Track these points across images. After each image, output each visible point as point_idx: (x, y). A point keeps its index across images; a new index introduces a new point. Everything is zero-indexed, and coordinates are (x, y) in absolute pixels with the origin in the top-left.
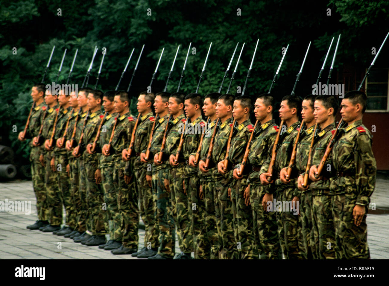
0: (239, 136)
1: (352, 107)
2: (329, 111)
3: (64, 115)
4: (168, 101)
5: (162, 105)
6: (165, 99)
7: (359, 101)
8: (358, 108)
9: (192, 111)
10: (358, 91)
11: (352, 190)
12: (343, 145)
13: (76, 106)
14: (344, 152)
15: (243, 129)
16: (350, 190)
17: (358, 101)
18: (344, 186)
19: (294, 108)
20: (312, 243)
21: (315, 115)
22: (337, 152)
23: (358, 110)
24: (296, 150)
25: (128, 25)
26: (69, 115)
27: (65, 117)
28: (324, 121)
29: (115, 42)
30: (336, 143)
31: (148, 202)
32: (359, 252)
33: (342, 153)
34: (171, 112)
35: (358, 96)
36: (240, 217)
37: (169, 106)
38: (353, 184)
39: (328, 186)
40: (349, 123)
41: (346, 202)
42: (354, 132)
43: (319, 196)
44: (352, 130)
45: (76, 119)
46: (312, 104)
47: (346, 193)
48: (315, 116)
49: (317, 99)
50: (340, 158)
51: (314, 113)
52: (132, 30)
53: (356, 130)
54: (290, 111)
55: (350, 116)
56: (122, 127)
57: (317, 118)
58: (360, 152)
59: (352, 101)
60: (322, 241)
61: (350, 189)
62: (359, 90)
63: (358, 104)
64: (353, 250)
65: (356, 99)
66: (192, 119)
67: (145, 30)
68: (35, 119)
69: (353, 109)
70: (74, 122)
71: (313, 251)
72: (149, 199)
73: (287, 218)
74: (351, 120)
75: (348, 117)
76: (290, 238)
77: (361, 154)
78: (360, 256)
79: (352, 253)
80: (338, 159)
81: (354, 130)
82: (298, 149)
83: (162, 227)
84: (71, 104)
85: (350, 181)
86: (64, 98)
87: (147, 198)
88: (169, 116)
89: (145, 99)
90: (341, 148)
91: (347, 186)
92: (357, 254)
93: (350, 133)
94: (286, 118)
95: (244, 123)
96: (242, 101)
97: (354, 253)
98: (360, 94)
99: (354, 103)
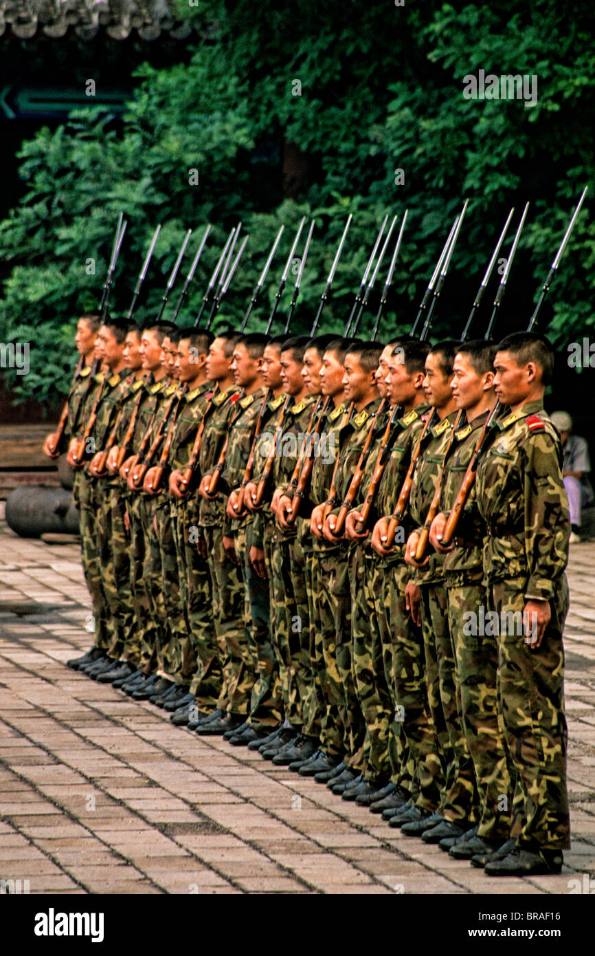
0: (356, 440)
1: (518, 371)
2: (484, 381)
3: (111, 389)
4: (262, 355)
5: (250, 366)
6: (255, 351)
7: (533, 357)
8: (531, 372)
9: (294, 378)
10: (528, 334)
11: (519, 569)
12: (494, 462)
13: (138, 368)
14: (498, 478)
15: (365, 423)
16: (515, 569)
17: (529, 356)
18: (503, 560)
19: (418, 374)
20: (445, 697)
21: (453, 389)
22: (484, 477)
23: (532, 376)
24: (412, 476)
25: (460, 169)
26: (124, 387)
27: (112, 395)
28: (473, 404)
29: (435, 208)
30: (483, 457)
31: (232, 602)
32: (534, 717)
33: (493, 480)
34: (268, 383)
35: (529, 345)
36: (362, 635)
37: (264, 367)
38: (522, 556)
39: (475, 562)
40: (512, 408)
41: (506, 598)
42: (518, 430)
43: (460, 587)
44: (517, 425)
45: (137, 398)
46: (444, 362)
47: (508, 577)
48: (455, 392)
49: (461, 350)
50: (490, 493)
51: (453, 384)
52: (471, 182)
53: (525, 426)
54: (410, 380)
55: (515, 391)
56: (191, 418)
57: (458, 395)
58: (533, 475)
59: (516, 355)
60: (465, 692)
61: (515, 566)
62: (529, 330)
63: (531, 363)
64: (520, 712)
65: (525, 351)
66: (296, 400)
67: (504, 180)
68: (79, 397)
69: (520, 377)
70: (133, 406)
71: (446, 717)
72: (233, 594)
73: (399, 638)
74: (517, 402)
75: (509, 394)
76: (407, 684)
77: (535, 480)
78: (535, 727)
79: (515, 719)
80: (485, 496)
81: (520, 425)
82: (416, 474)
83: (264, 663)
84: (128, 362)
85: (512, 549)
86: (112, 348)
87: (230, 591)
88: (265, 390)
89: (223, 348)
90: (491, 468)
91: (508, 561)
92: (528, 721)
93: (511, 432)
94: (401, 398)
95: (367, 408)
96: (363, 357)
97: (522, 719)
98: (534, 341)
99: (521, 363)
